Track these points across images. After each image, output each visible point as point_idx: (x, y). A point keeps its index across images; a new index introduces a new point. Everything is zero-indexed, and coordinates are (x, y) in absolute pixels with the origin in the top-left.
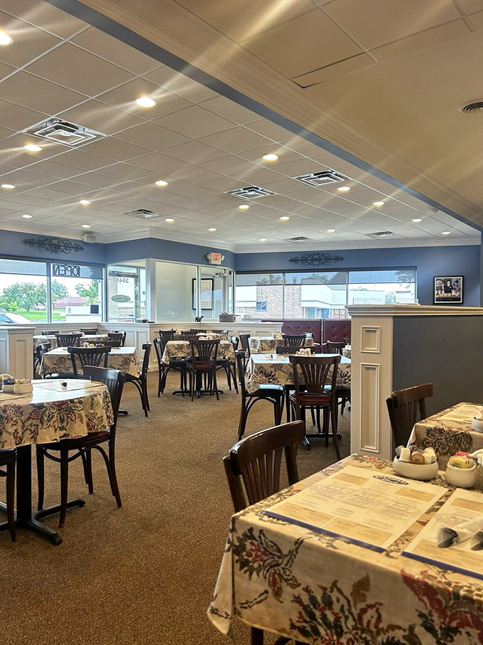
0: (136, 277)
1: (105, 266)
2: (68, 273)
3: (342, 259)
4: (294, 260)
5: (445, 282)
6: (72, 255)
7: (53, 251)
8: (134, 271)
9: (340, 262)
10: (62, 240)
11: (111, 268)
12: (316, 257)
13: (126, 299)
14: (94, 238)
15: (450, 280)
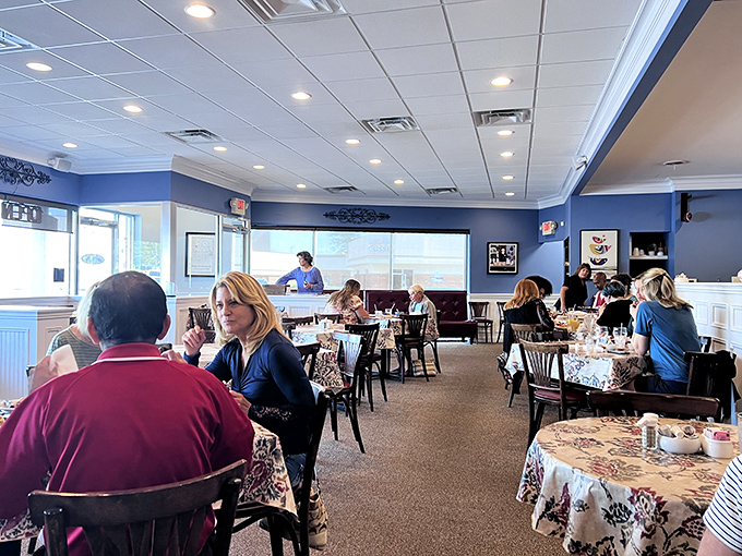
0: (113, 226)
1: (76, 208)
2: (25, 217)
3: (388, 217)
4: (330, 215)
5: (499, 248)
6: (34, 189)
7: (7, 180)
8: (110, 217)
9: (386, 220)
10: (21, 164)
11: (84, 211)
12: (358, 212)
13: (100, 260)
14: (69, 164)
15: (504, 247)
